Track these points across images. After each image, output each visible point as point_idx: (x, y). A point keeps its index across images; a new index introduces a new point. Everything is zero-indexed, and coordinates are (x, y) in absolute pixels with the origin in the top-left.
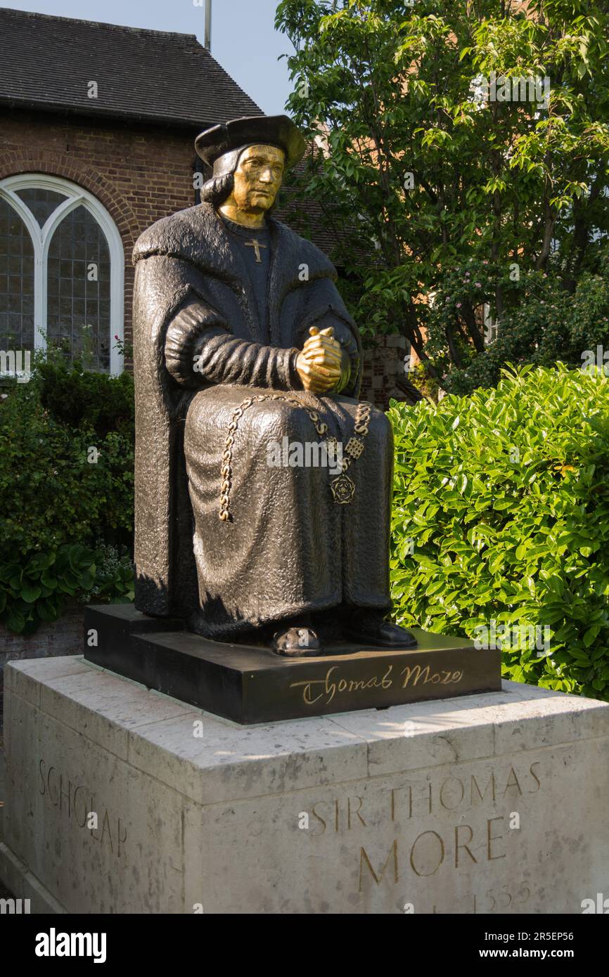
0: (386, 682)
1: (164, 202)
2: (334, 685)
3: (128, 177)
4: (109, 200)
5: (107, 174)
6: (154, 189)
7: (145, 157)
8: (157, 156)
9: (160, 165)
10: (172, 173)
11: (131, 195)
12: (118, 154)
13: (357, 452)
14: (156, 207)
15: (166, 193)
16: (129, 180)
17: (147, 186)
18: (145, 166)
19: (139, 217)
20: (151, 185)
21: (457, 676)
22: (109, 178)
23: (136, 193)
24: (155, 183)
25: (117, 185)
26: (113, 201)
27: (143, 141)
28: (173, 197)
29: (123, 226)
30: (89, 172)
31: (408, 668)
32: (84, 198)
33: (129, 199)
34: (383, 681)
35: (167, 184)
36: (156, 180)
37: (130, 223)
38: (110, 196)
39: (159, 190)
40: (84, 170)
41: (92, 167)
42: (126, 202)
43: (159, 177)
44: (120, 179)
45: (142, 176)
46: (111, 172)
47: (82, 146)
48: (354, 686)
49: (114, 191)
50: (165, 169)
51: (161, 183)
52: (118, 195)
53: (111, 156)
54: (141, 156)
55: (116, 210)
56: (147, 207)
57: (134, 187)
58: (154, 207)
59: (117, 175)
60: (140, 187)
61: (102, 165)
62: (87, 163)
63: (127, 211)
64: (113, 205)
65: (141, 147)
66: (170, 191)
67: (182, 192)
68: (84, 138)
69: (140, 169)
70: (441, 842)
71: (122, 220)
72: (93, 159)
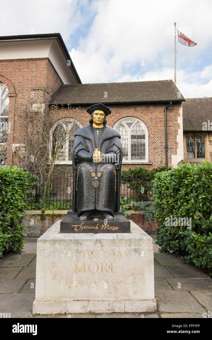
0: (97, 228)
1: (157, 120)
2: (83, 227)
3: (148, 115)
4: (144, 121)
5: (144, 115)
6: (155, 117)
7: (152, 110)
8: (155, 109)
9: (156, 111)
10: (159, 113)
11: (149, 119)
12: (146, 110)
13: (100, 176)
14: (156, 121)
15: (158, 118)
16: (149, 116)
17: (153, 116)
18: (152, 112)
19: (151, 124)
20: (154, 116)
21: (117, 228)
22: (144, 116)
23: (151, 119)
24: (155, 116)
25: (146, 117)
26: (145, 121)
27: (152, 106)
28: (159, 118)
29: (147, 126)
30: (140, 115)
31: (103, 225)
32: (139, 121)
33: (149, 120)
34: (96, 227)
35: (158, 116)
36: (155, 115)
37: (149, 125)
38: (144, 120)
39: (156, 117)
40: (138, 115)
41: (140, 114)
42: (148, 121)
43: (156, 114)
44: (147, 116)
45: (152, 114)
46: (145, 114)
47: (138, 110)
48: (88, 228)
49: (145, 118)
50: (157, 112)
51: (156, 116)
52: (146, 119)
53: (144, 111)
54: (151, 110)
55: (146, 123)
56: (153, 121)
57: (150, 117)
58: (155, 121)
59: (146, 115)
60: (151, 117)
61: (143, 113)
62: (139, 113)
63: (149, 123)
64: (145, 122)
65: (152, 108)
66: (159, 117)
67: (162, 117)
68: (138, 108)
69: (151, 113)
70: (98, 265)
71: (147, 125)
72: (140, 112)
